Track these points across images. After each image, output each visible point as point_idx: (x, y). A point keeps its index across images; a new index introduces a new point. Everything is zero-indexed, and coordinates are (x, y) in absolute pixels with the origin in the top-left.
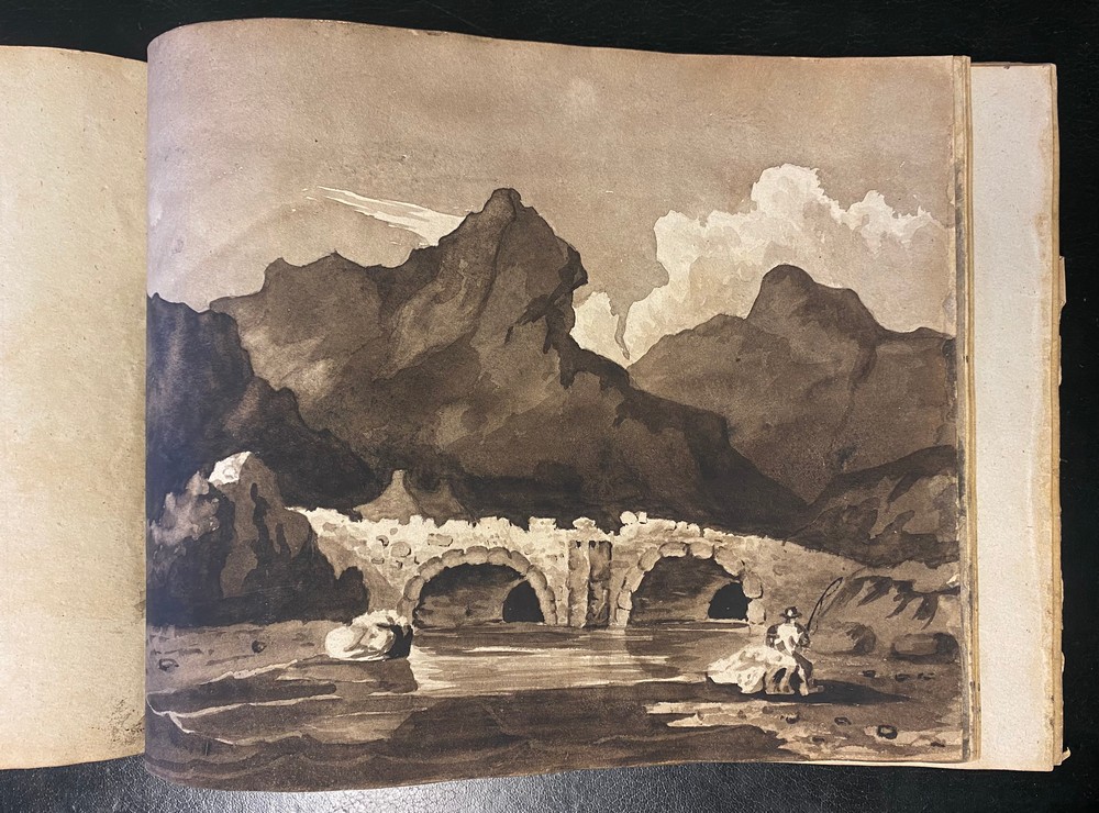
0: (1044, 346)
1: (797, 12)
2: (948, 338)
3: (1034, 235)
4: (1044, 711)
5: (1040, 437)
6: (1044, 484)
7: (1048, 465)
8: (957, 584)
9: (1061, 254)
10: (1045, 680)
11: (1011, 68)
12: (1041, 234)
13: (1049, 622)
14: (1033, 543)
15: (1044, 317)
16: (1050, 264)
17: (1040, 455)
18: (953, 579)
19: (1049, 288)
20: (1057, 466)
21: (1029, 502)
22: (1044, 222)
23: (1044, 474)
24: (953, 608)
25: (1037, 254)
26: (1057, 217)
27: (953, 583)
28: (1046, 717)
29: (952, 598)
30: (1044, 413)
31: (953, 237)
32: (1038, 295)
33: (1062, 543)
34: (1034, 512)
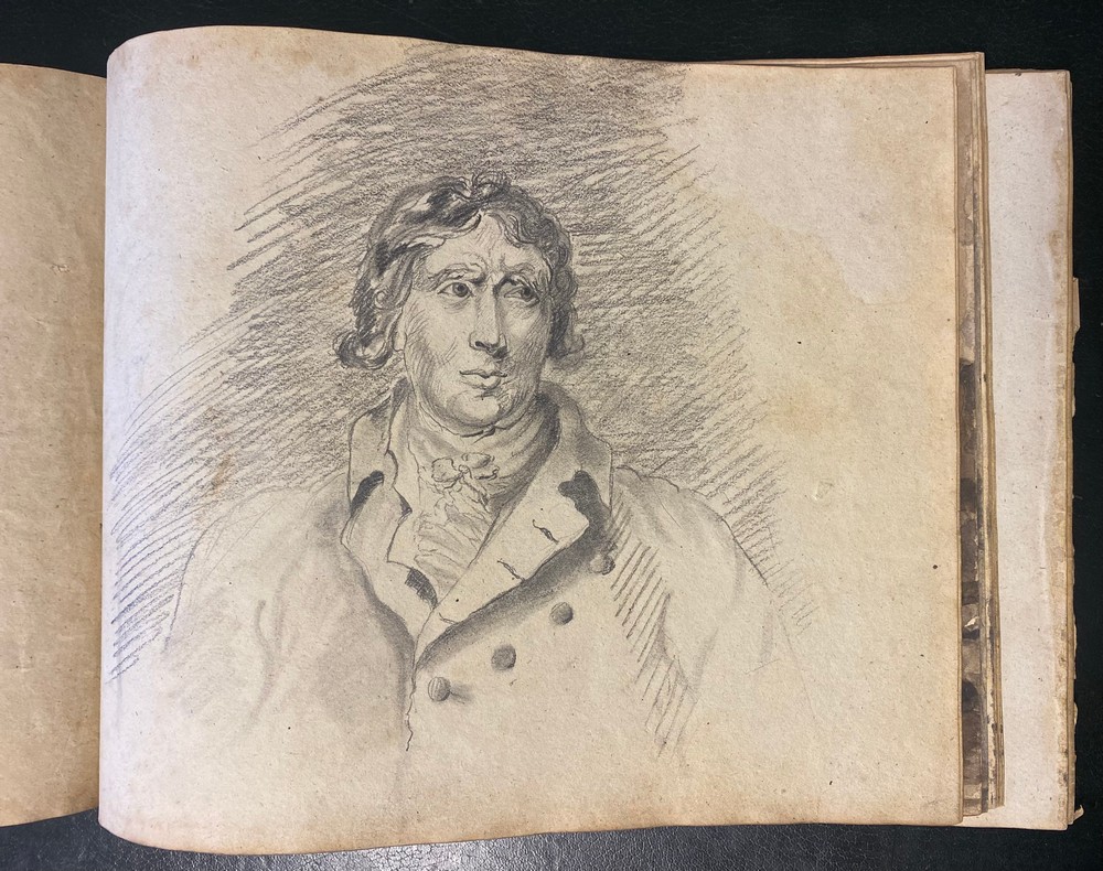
0: (1058, 374)
1: (792, 17)
2: (966, 363)
3: (1047, 254)
4: (1057, 766)
5: (1054, 471)
6: (1059, 522)
7: (1062, 502)
8: (977, 627)
9: (1075, 275)
10: (1059, 732)
11: (1023, 74)
12: (1054, 253)
13: (1063, 670)
14: (1046, 586)
15: (1058, 342)
16: (1065, 286)
17: (1054, 491)
18: (972, 622)
19: (1064, 311)
20: (1070, 504)
21: (1042, 542)
22: (1058, 240)
23: (1058, 511)
24: (972, 652)
25: (1051, 276)
26: (1071, 235)
27: (972, 626)
28: (1060, 772)
29: (970, 643)
30: (1058, 445)
31: (971, 255)
32: (1052, 319)
33: (1074, 586)
34: (1047, 552)
